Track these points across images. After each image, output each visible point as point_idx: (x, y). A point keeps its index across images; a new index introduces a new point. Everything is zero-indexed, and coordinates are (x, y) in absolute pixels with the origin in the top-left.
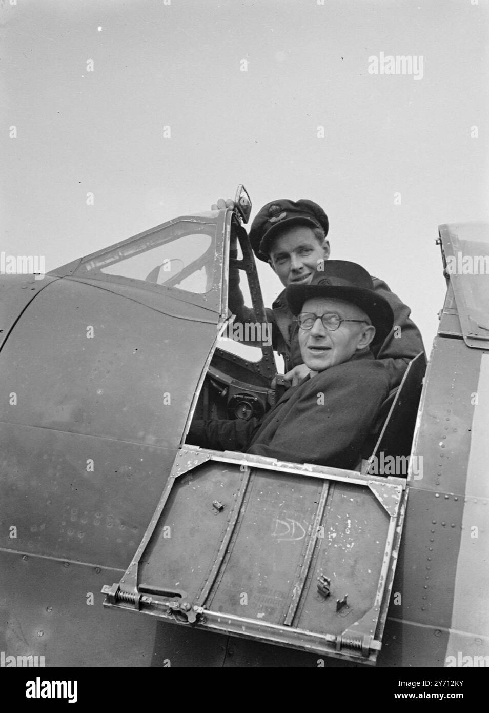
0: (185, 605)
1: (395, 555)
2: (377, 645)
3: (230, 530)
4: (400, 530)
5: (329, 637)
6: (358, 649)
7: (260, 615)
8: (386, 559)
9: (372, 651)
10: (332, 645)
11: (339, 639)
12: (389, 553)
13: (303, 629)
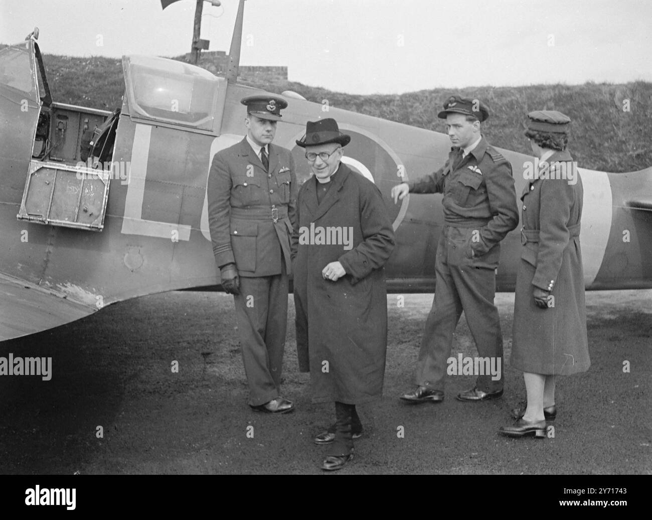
0: (44, 219)
1: (107, 197)
2: (102, 227)
3: (52, 191)
4: (108, 189)
5: (88, 225)
6: (97, 228)
7: (66, 219)
8: (104, 199)
9: (100, 229)
10: (90, 227)
11: (91, 226)
12: (105, 196)
13: (80, 222)
